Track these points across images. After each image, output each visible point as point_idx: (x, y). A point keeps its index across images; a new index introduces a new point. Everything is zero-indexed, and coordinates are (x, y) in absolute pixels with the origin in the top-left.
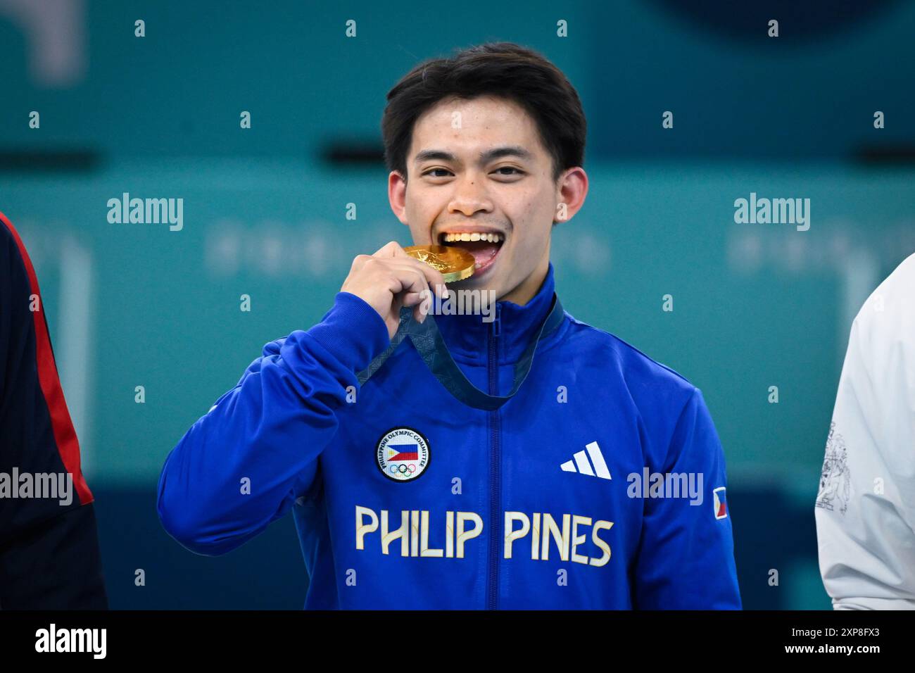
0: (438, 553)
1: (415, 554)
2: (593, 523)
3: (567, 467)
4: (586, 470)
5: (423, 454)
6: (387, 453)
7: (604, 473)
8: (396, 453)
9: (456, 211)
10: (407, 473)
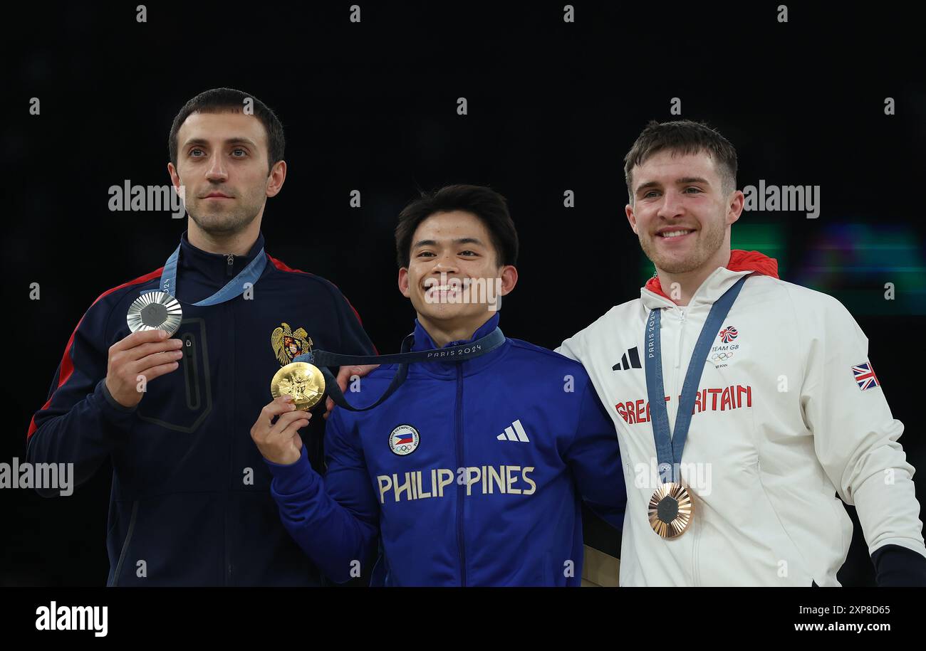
0: (428, 495)
1: (415, 498)
2: (522, 469)
3: (501, 437)
4: (512, 438)
5: (415, 439)
6: (395, 440)
7: (524, 438)
8: (400, 440)
9: (436, 272)
10: (407, 450)
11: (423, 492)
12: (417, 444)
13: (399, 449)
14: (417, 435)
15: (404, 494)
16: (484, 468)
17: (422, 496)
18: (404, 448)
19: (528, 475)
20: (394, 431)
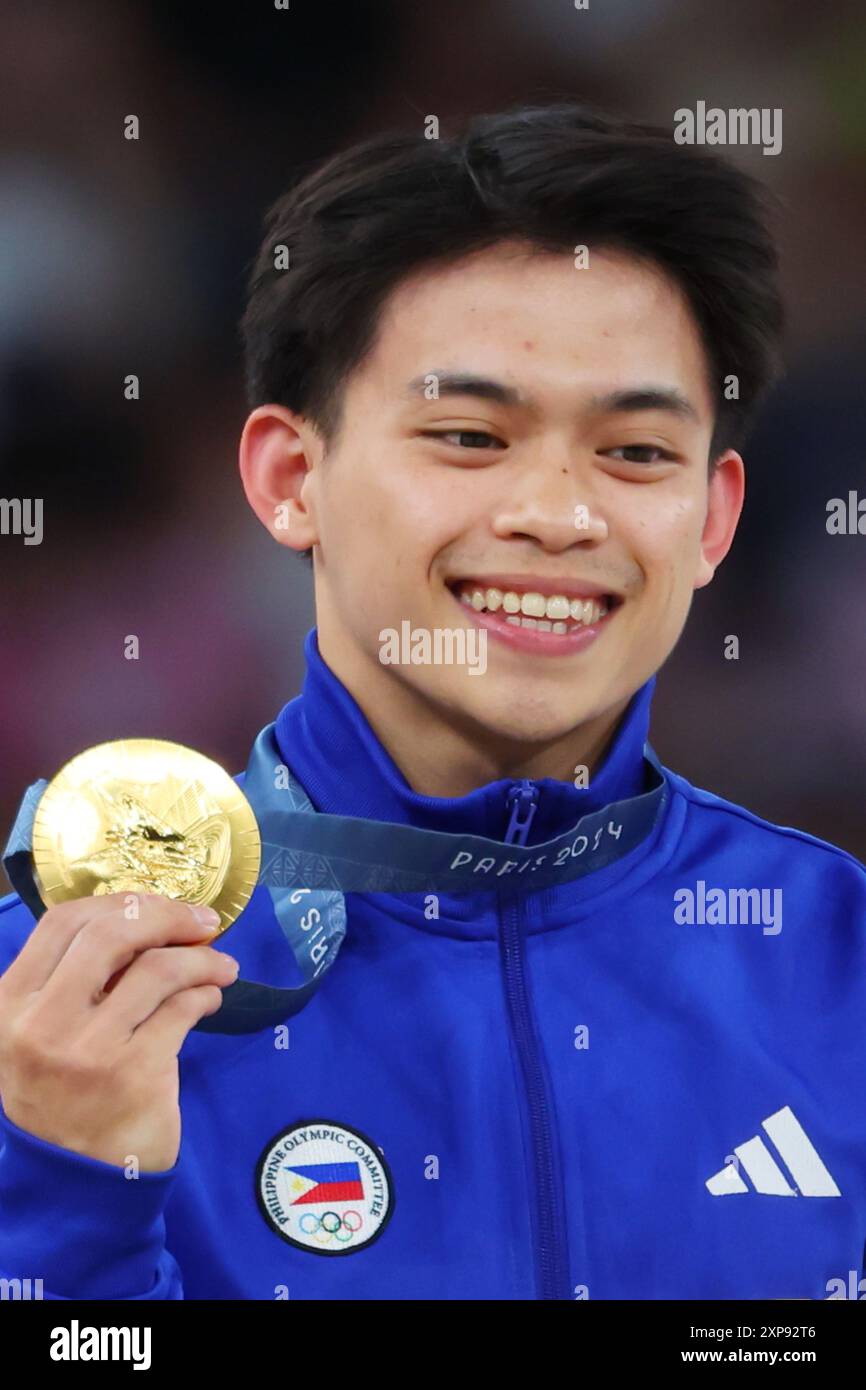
5: (374, 1185)
6: (284, 1188)
8: (309, 1184)
9: (518, 536)
10: (343, 1233)
12: (383, 1211)
13: (310, 1223)
14: (380, 1170)
18: (330, 1222)
20: (279, 1146)
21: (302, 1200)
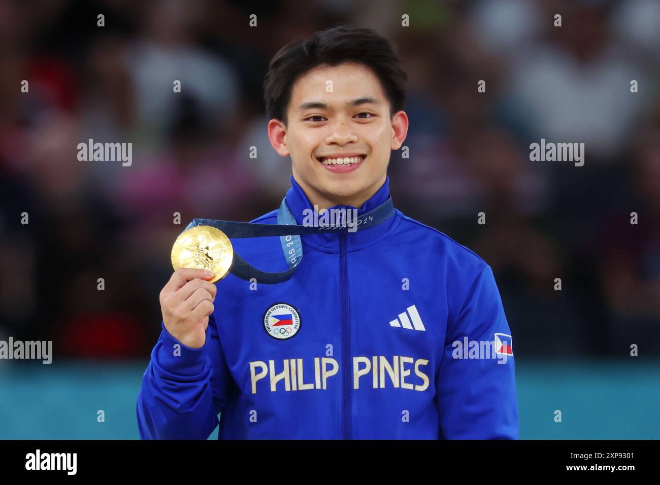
3: (394, 323)
4: (407, 325)
5: (296, 321)
6: (270, 321)
7: (420, 326)
8: (277, 320)
9: (333, 143)
10: (286, 334)
11: (305, 382)
12: (298, 328)
13: (277, 331)
14: (298, 316)
15: (281, 384)
16: (375, 358)
17: (303, 387)
18: (283, 331)
19: (422, 368)
20: (270, 310)
21: (275, 325)
